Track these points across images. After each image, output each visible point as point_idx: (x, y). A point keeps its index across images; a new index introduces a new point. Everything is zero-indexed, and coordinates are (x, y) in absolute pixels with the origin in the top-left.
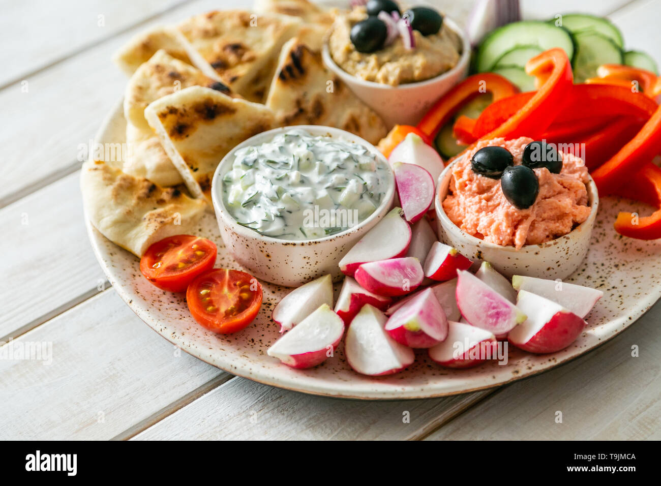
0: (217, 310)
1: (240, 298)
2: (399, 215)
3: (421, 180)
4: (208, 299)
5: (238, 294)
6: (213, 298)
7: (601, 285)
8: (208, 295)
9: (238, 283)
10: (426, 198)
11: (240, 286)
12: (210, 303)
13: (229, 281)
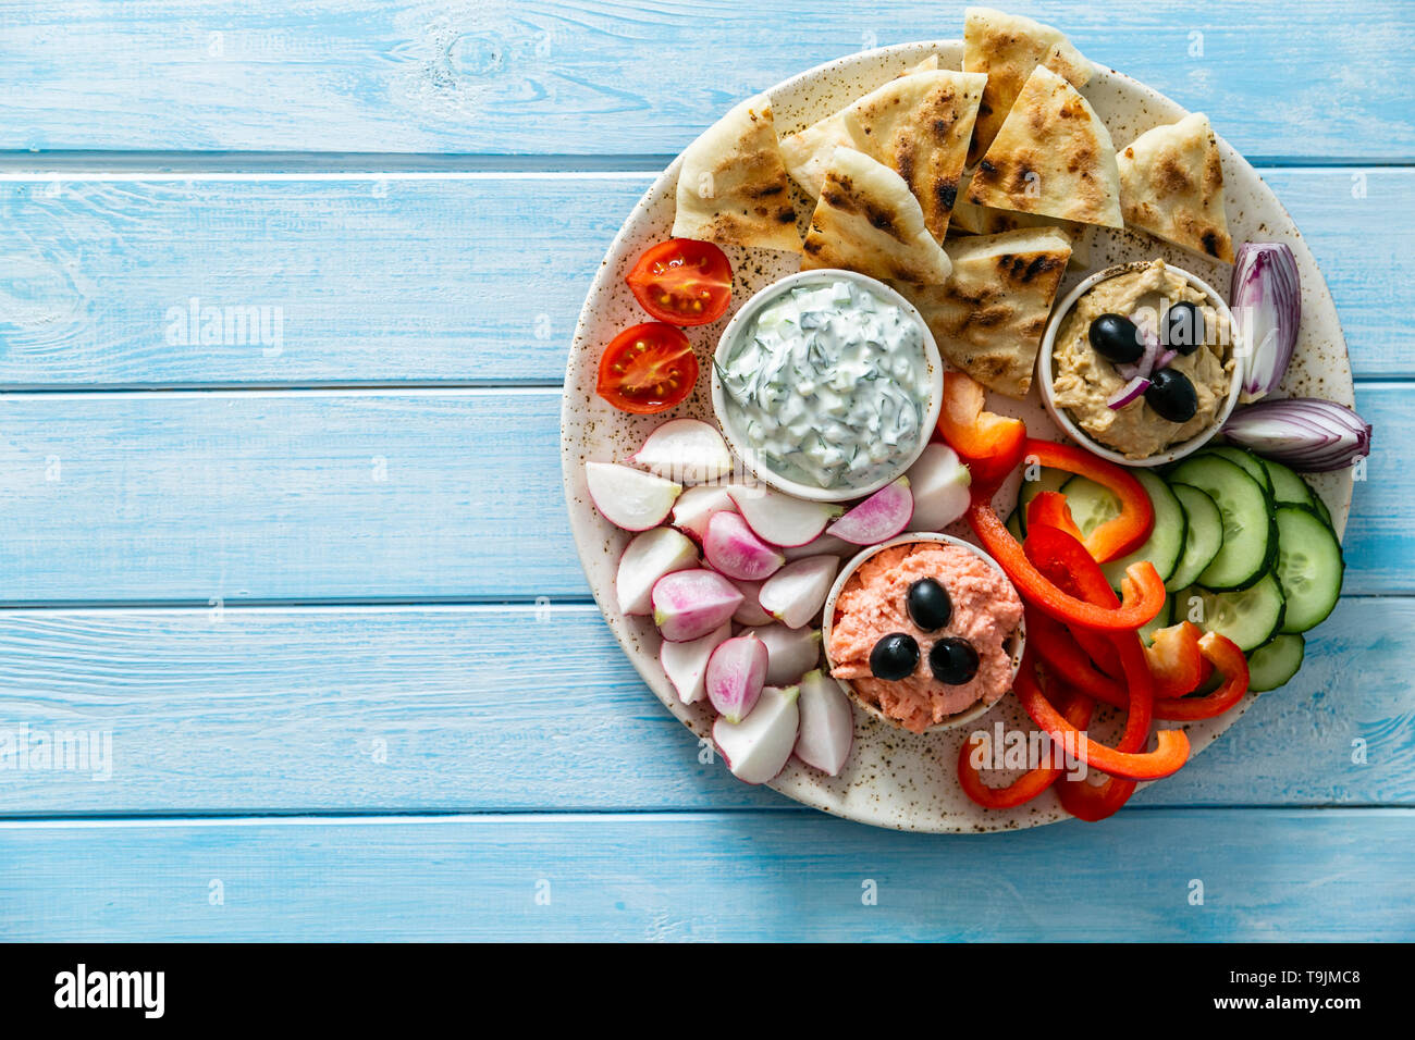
0: (621, 375)
1: (654, 387)
2: (830, 516)
3: (894, 518)
4: (632, 356)
5: (658, 383)
6: (636, 361)
7: (890, 747)
8: (638, 353)
9: (675, 373)
10: (869, 536)
11: (673, 378)
12: (629, 362)
13: (674, 361)
